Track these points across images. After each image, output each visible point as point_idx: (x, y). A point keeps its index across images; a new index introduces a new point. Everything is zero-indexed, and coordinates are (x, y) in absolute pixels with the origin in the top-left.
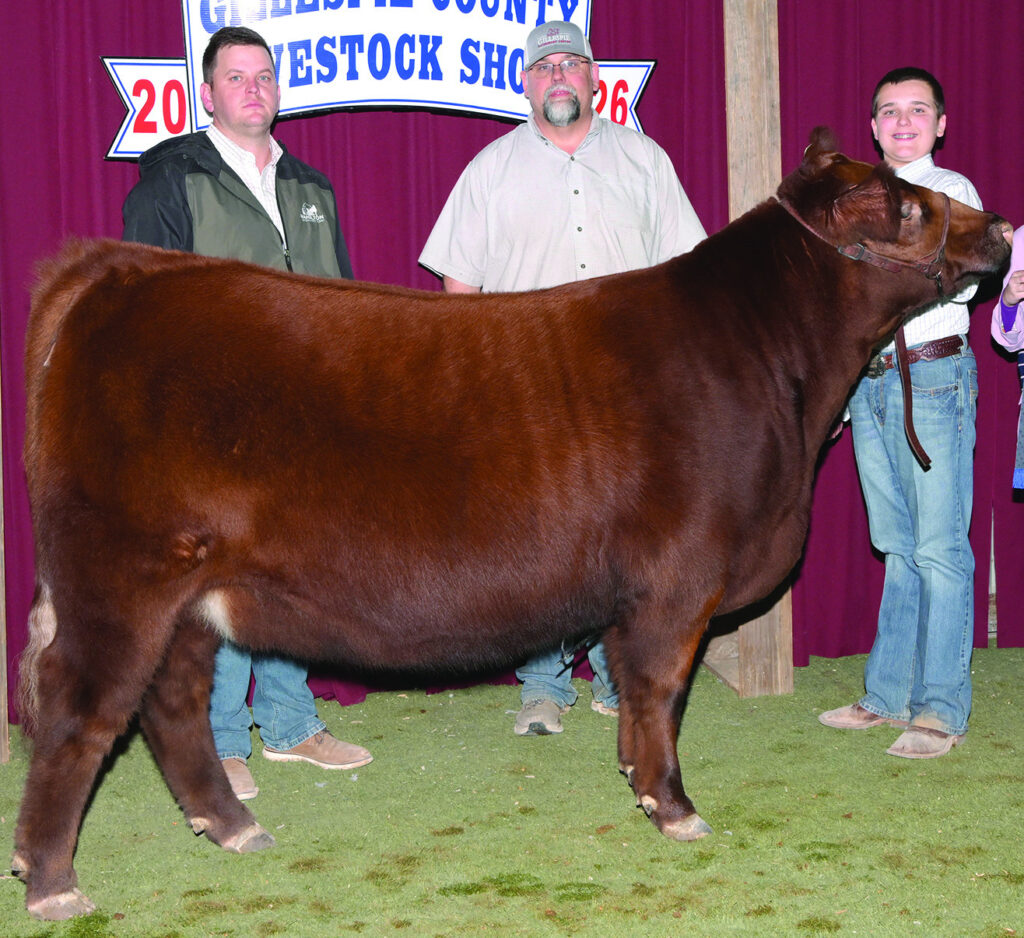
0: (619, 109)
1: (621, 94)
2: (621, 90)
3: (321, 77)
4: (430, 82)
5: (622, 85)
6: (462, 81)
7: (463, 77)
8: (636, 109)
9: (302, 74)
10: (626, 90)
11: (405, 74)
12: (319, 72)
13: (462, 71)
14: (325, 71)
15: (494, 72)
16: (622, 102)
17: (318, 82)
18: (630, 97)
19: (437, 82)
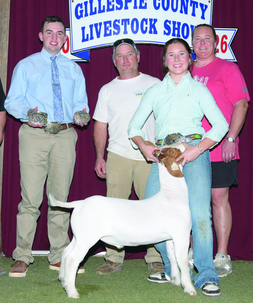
0: (224, 46)
1: (224, 40)
2: (224, 39)
3: (114, 33)
4: (153, 35)
5: (225, 37)
6: (164, 34)
7: (165, 33)
8: (230, 45)
9: (108, 32)
10: (226, 38)
11: (144, 32)
12: (114, 31)
13: (164, 31)
14: (116, 31)
15: (176, 31)
16: (225, 43)
17: (114, 35)
18: (228, 41)
19: (155, 35)
